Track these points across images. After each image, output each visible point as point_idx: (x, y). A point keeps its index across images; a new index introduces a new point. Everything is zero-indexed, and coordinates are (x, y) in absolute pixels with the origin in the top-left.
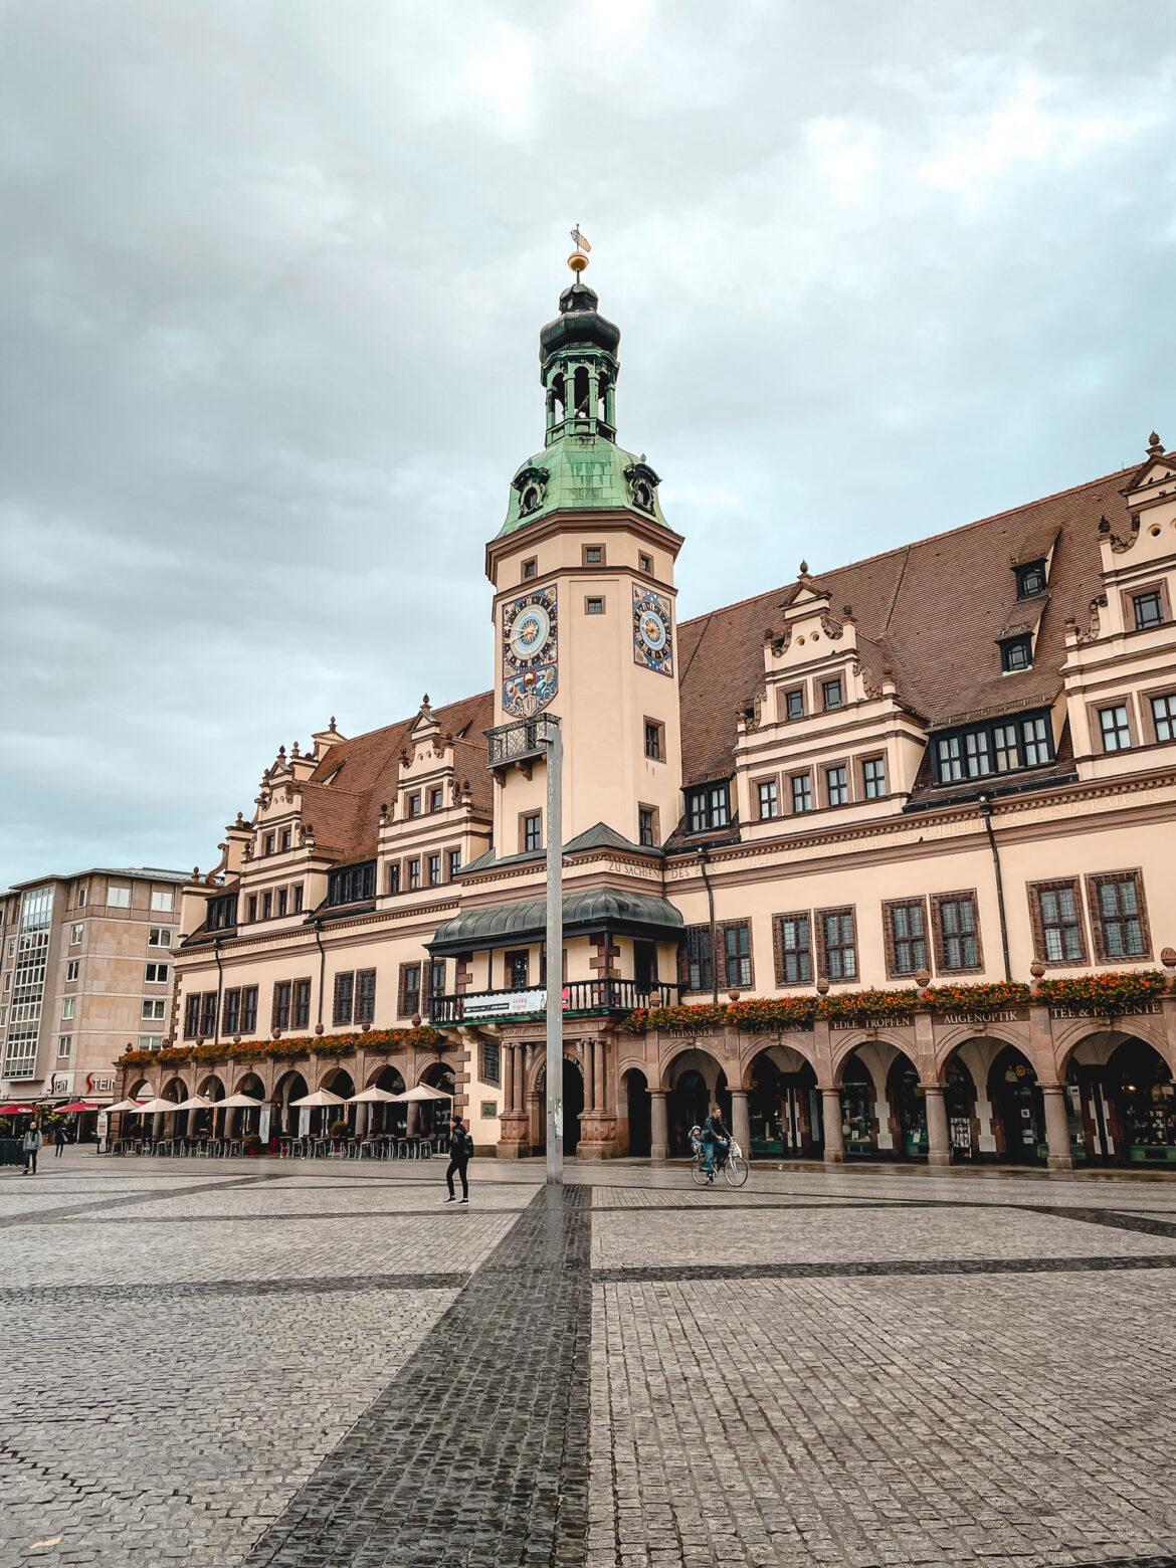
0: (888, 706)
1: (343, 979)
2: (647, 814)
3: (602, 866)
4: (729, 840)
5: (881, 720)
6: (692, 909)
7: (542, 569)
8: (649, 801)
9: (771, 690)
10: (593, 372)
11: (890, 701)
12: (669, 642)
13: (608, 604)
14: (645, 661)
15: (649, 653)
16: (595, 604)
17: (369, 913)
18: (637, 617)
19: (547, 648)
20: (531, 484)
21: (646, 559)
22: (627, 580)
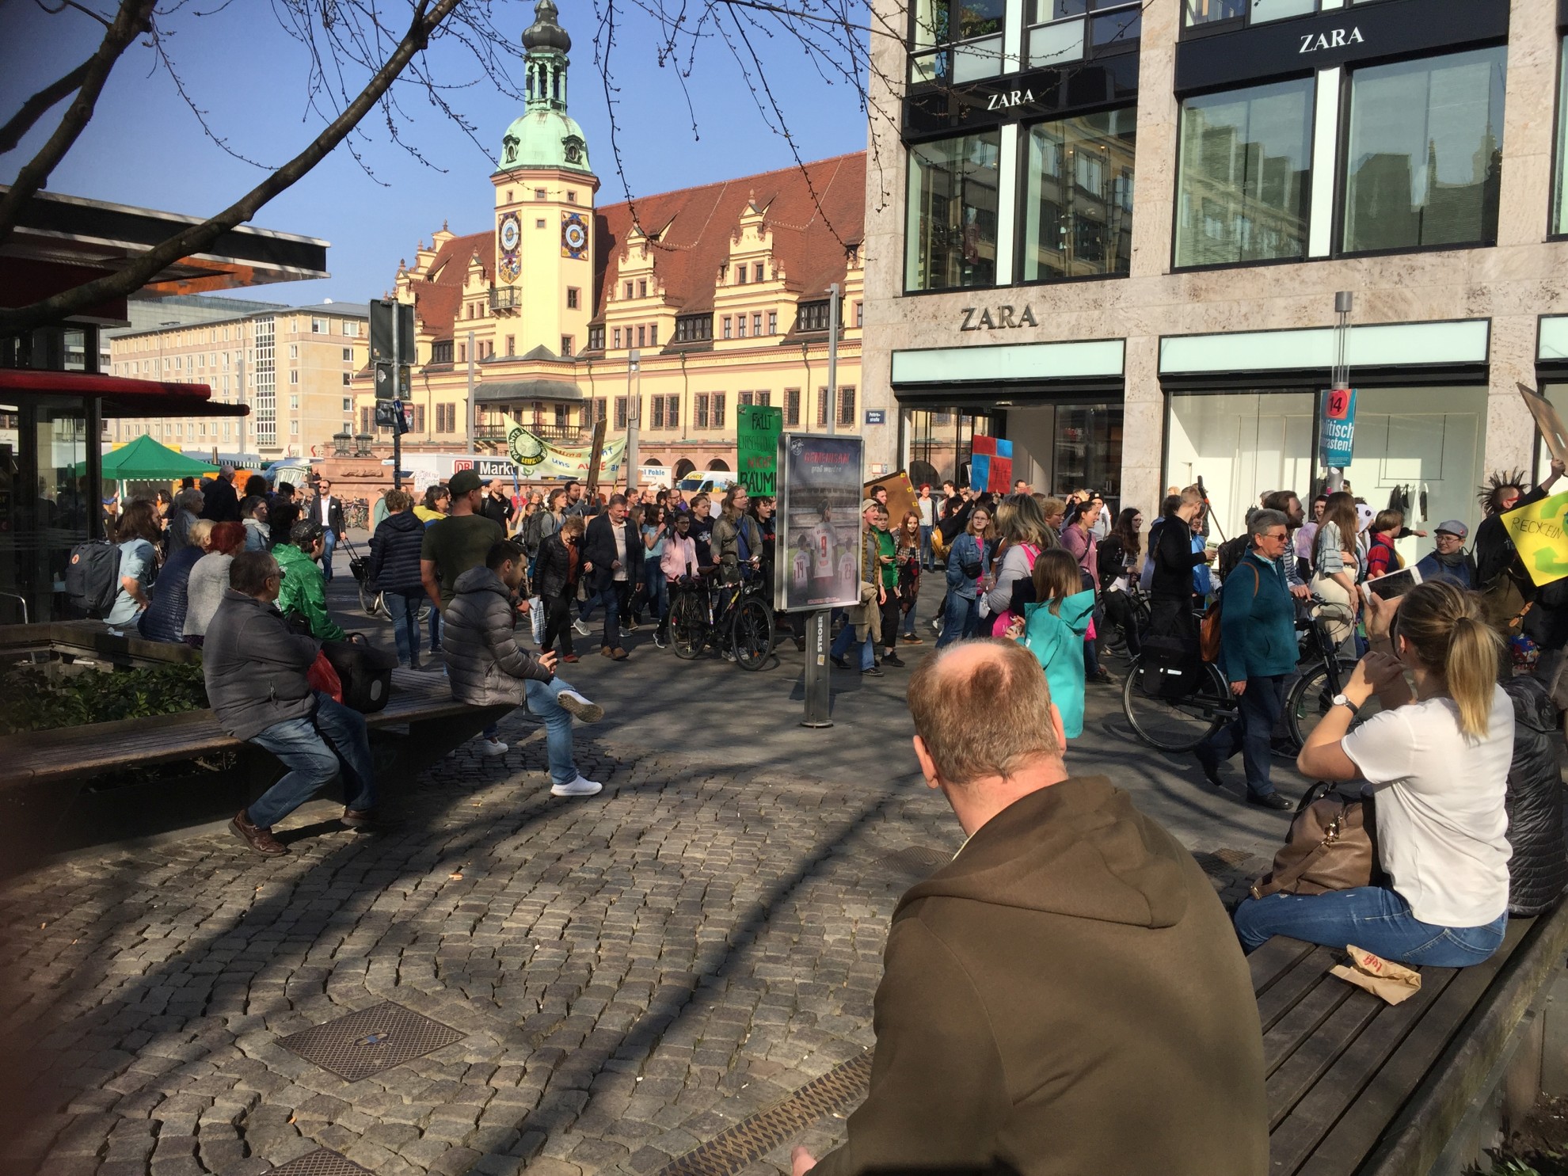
0: (660, 301)
1: (441, 407)
2: (566, 341)
3: (537, 369)
4: (600, 359)
5: (657, 307)
6: (585, 390)
7: (515, 200)
8: (568, 332)
9: (621, 281)
10: (549, 68)
11: (661, 298)
12: (586, 241)
13: (548, 223)
14: (569, 254)
15: (572, 249)
16: (541, 223)
17: (449, 370)
18: (564, 230)
19: (517, 245)
20: (511, 144)
21: (571, 195)
22: (557, 210)
